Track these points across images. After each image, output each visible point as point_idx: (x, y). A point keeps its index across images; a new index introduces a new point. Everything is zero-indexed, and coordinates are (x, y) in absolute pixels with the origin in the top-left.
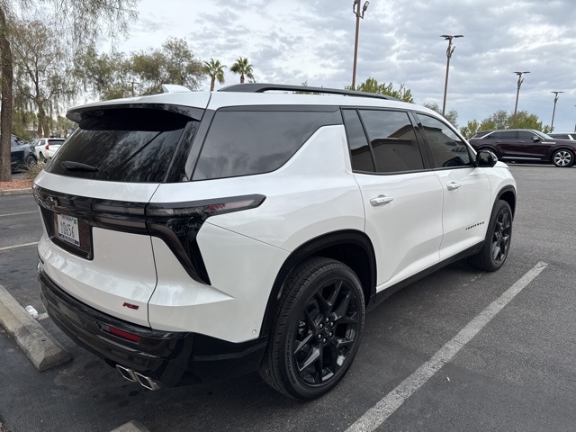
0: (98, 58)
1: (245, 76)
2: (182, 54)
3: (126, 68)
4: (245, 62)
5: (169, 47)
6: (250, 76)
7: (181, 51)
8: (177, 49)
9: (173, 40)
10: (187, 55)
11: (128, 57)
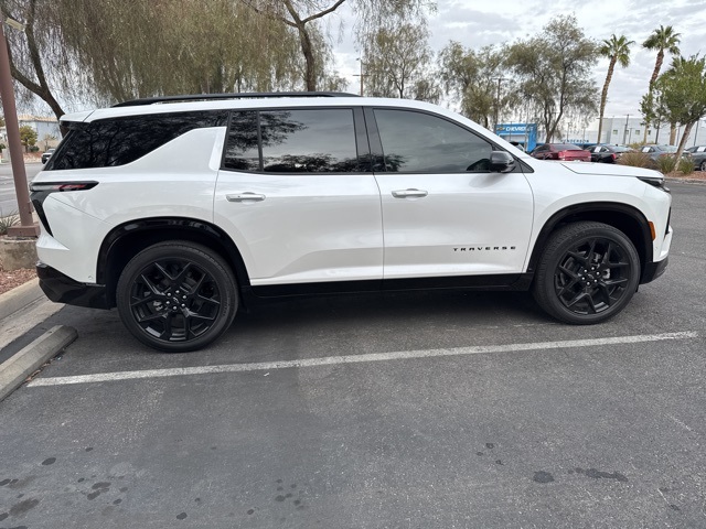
0: (463, 55)
1: (666, 51)
2: (568, 34)
3: (494, 63)
4: (669, 31)
5: (553, 28)
6: (674, 50)
7: (566, 31)
8: (563, 29)
9: (559, 20)
10: (575, 35)
11: (497, 49)
